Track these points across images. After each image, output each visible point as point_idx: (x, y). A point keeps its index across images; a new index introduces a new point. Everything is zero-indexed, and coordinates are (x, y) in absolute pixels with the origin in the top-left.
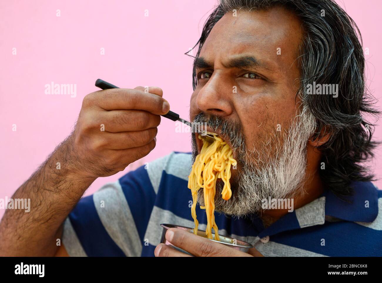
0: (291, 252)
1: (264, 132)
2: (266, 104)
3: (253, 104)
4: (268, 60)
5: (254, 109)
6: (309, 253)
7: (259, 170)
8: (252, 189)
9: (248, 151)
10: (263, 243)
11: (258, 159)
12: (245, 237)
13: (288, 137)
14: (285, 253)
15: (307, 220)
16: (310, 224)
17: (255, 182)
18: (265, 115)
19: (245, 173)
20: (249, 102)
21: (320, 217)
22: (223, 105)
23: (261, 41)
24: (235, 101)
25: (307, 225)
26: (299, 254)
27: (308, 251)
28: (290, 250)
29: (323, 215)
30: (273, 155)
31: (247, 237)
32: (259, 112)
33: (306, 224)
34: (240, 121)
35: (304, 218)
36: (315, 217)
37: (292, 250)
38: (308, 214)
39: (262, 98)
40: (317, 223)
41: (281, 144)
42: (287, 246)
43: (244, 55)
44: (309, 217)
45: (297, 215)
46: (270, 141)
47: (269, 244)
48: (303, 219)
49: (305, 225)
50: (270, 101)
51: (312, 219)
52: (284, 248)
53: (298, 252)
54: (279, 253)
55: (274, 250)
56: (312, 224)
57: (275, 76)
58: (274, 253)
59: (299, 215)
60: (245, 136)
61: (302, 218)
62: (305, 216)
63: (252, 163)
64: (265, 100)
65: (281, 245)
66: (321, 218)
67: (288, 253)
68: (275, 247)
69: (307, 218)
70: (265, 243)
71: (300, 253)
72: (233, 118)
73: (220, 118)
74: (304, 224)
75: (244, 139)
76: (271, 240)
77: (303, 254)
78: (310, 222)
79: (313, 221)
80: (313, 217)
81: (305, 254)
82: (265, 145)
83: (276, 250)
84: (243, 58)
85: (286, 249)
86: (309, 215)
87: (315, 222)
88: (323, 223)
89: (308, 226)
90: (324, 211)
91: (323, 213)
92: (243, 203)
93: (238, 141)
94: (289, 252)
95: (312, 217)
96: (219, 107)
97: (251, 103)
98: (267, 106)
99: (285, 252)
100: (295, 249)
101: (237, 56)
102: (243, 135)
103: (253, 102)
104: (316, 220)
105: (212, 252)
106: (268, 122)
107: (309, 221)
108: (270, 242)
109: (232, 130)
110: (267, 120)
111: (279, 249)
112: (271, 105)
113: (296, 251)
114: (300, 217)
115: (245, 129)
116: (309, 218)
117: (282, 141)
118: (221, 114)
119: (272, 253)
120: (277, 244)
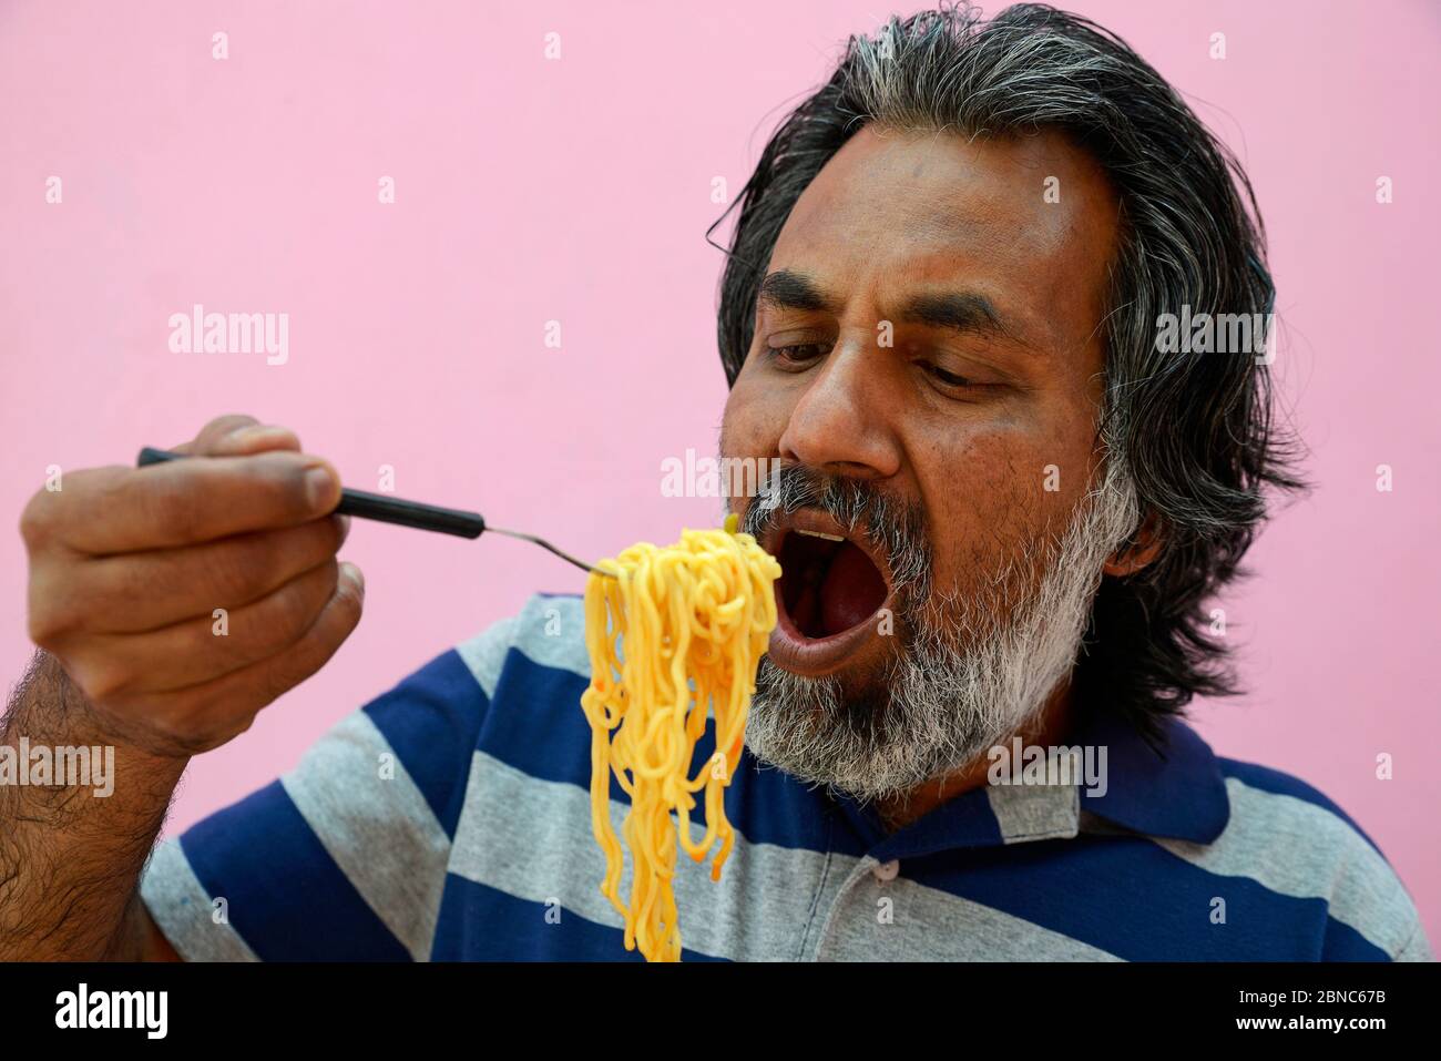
0: (967, 916)
1: (995, 546)
2: (1011, 458)
3: (973, 455)
5: (974, 472)
6: (1021, 925)
7: (955, 656)
8: (932, 709)
9: (935, 595)
10: (880, 881)
11: (959, 622)
12: (820, 855)
13: (1059, 559)
14: (948, 919)
15: (1026, 820)
16: (1031, 835)
17: (940, 690)
18: (1004, 491)
19: (914, 658)
20: (959, 446)
21: (1066, 815)
22: (878, 452)
24: (910, 438)
25: (1024, 836)
26: (990, 925)
27: (1018, 920)
28: (965, 909)
29: (1074, 808)
30: (1007, 613)
31: (828, 854)
32: (989, 483)
33: (1021, 832)
34: (923, 500)
35: (1016, 813)
36: (1050, 813)
37: (971, 911)
38: (1029, 801)
39: (1000, 438)
40: (1055, 832)
41: (1036, 580)
42: (955, 897)
44: (1033, 812)
45: (992, 803)
46: (1008, 570)
47: (898, 885)
48: (1014, 816)
49: (1017, 836)
50: (1023, 448)
51: (1041, 820)
52: (943, 901)
53: (988, 919)
54: (929, 916)
55: (912, 907)
56: (1040, 834)
58: (914, 917)
59: (998, 801)
60: (933, 546)
61: (1009, 814)
62: (1018, 808)
63: (940, 632)
64: (1009, 445)
65: (936, 891)
66: (1067, 819)
67: (957, 918)
68: (915, 896)
69: (1026, 814)
70: (887, 882)
71: (996, 922)
72: (902, 489)
73: (865, 487)
74: (1016, 830)
75: (930, 554)
76: (904, 873)
77: (1004, 926)
78: (1034, 829)
79: (1044, 824)
80: (1042, 811)
81: (1010, 926)
82: (989, 583)
83: (919, 908)
85: (952, 908)
86: (1032, 806)
87: (1049, 828)
88: (1074, 833)
89: (1026, 839)
90: (1077, 796)
91: (1074, 802)
92: (898, 751)
93: (914, 561)
94: (961, 918)
95: (1039, 813)
96: (863, 457)
97: (965, 452)
98: (1012, 463)
99: (948, 915)
100: (981, 910)
102: (929, 543)
103: (970, 448)
104: (1052, 824)
106: (1012, 516)
107: (1031, 824)
108: (901, 879)
109: (898, 526)
110: (1007, 507)
111: (929, 903)
112: (1025, 462)
113: (982, 914)
114: (1001, 807)
116: (1031, 815)
117: (1041, 570)
118: (863, 475)
119: (906, 913)
120: (922, 888)
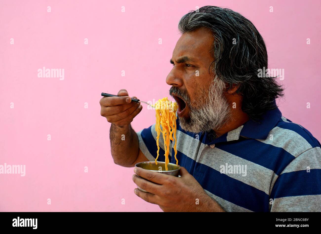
4: (194, 57)
7: (199, 110)
8: (197, 118)
9: (191, 102)
10: (211, 148)
15: (231, 137)
17: (197, 115)
18: (195, 84)
19: (192, 112)
22: (177, 82)
23: (190, 48)
24: (183, 79)
29: (238, 135)
32: (193, 83)
34: (186, 88)
36: (235, 136)
40: (235, 139)
43: (183, 57)
47: (214, 148)
48: (229, 137)
51: (233, 137)
57: (198, 64)
62: (230, 135)
63: (194, 107)
66: (237, 137)
68: (216, 150)
72: (183, 88)
73: (177, 88)
74: (229, 139)
76: (215, 146)
78: (232, 139)
82: (199, 98)
83: (216, 152)
84: (183, 58)
86: (232, 135)
88: (238, 139)
90: (240, 133)
93: (185, 97)
96: (174, 83)
97: (189, 79)
101: (181, 57)
102: (188, 94)
105: (152, 176)
109: (182, 93)
110: (197, 86)
112: (197, 79)
114: (228, 135)
115: (188, 92)
118: (177, 86)
